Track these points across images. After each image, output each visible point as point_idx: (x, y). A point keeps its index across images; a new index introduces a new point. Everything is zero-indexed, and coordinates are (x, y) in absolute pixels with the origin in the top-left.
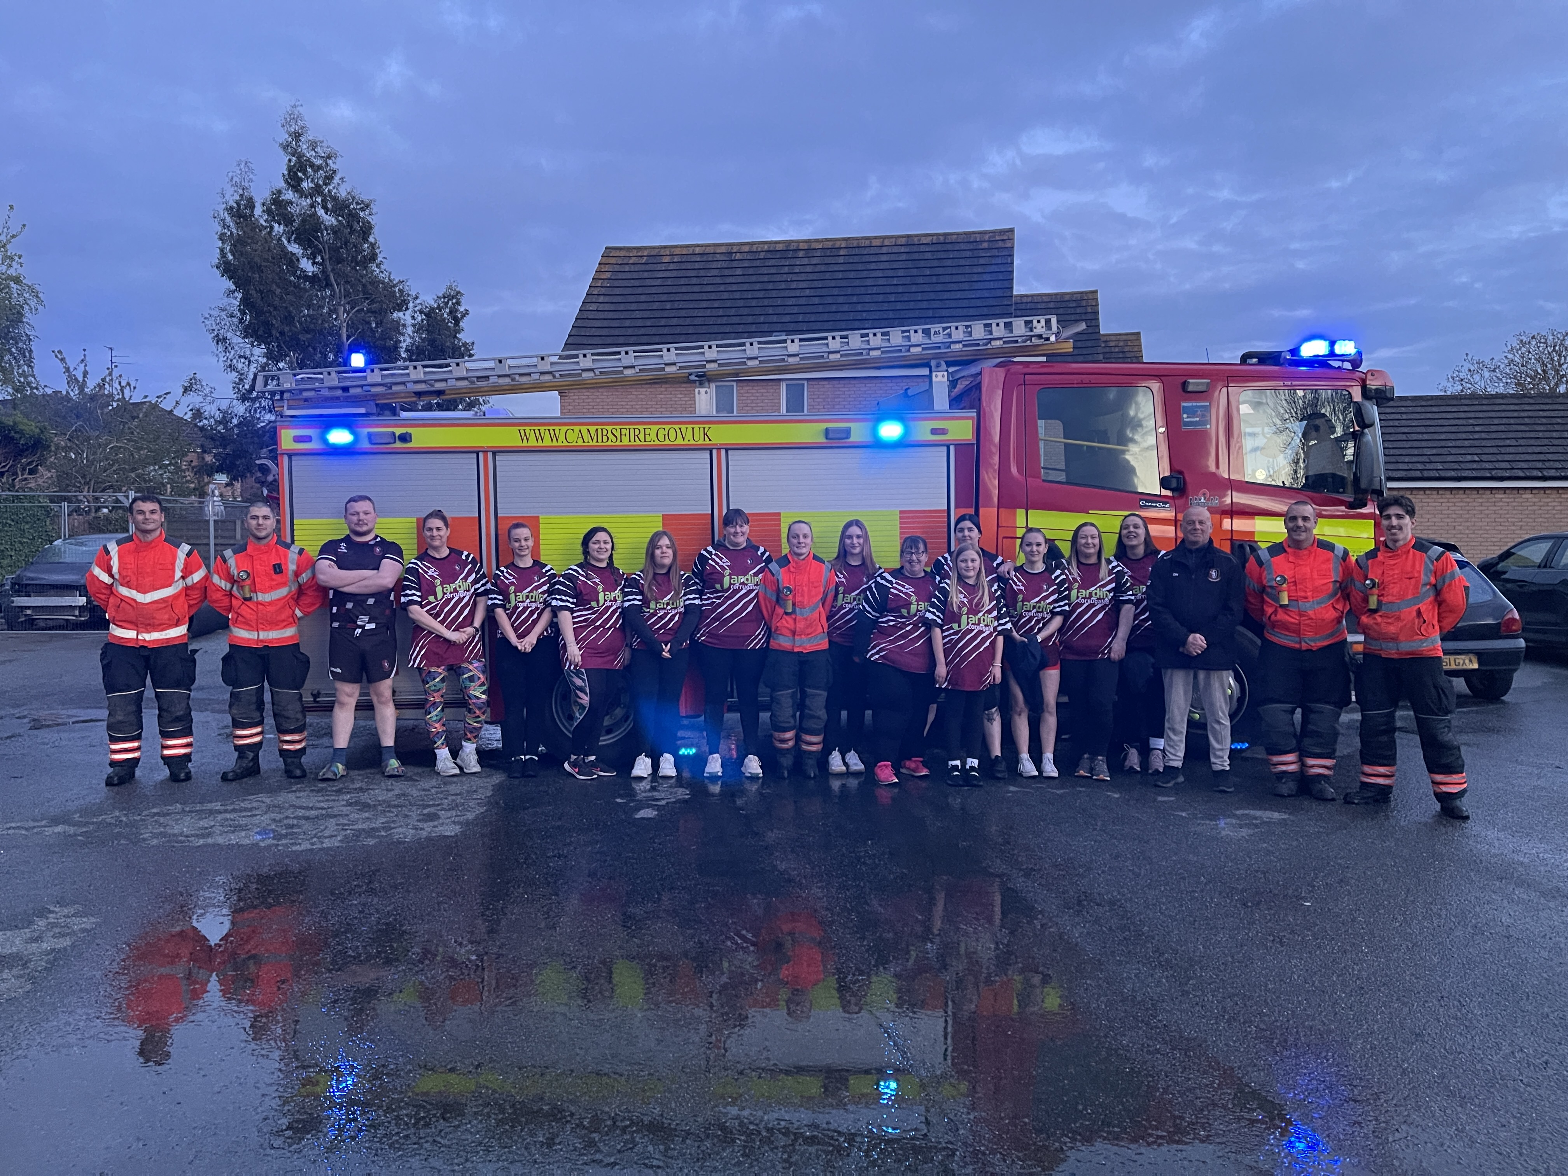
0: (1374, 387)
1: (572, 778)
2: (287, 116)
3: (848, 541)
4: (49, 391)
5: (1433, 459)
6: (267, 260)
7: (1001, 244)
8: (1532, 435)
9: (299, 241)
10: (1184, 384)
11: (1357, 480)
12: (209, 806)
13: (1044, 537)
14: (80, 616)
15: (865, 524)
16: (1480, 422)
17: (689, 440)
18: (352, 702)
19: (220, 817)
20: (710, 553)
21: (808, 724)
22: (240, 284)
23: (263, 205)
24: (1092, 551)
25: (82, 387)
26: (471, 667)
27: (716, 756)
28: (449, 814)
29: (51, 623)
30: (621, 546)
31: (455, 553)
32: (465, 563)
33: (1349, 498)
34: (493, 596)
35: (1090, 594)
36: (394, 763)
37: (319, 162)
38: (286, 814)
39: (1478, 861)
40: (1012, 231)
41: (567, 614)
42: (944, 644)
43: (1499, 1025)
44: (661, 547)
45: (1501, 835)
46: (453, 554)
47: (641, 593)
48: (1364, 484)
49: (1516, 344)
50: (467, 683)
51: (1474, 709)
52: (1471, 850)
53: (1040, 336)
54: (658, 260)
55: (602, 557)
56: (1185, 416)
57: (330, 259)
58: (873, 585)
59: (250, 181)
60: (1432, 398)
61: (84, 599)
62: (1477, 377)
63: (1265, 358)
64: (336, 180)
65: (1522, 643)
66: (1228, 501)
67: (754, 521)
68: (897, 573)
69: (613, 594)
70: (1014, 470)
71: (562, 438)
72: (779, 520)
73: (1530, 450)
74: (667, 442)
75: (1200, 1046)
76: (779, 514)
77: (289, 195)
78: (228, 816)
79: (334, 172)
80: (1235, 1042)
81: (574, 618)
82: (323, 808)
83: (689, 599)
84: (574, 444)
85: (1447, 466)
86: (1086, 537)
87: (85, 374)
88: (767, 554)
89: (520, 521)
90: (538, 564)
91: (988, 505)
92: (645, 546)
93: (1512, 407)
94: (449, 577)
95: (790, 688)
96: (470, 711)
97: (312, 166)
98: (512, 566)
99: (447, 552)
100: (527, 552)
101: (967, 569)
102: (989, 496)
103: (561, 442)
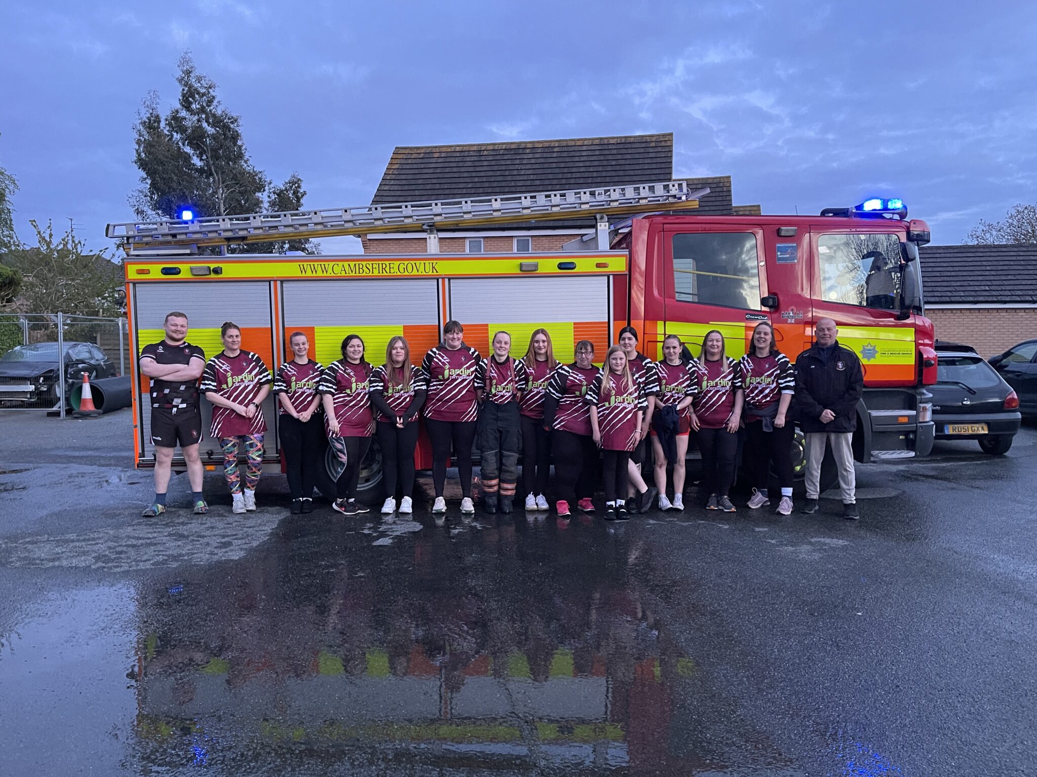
0: (916, 233)
1: (338, 515)
2: (181, 60)
3: (536, 345)
4: (28, 248)
5: (958, 288)
6: (167, 157)
7: (663, 144)
8: (1026, 272)
9: (190, 144)
10: (778, 231)
11: (902, 299)
12: (68, 536)
13: (679, 341)
14: (31, 398)
15: (548, 331)
16: (990, 263)
17: (422, 272)
18: (168, 461)
19: (71, 545)
20: (435, 353)
21: (506, 476)
22: (151, 173)
23: (166, 120)
24: (716, 350)
25: (48, 244)
26: (252, 437)
27: (441, 498)
28: (240, 542)
29: (14, 403)
30: (370, 348)
31: (244, 353)
32: (251, 361)
33: (897, 312)
34: (280, 384)
35: (716, 383)
36: (201, 504)
37: (203, 91)
38: (120, 544)
39: (988, 579)
40: (671, 134)
41: (329, 396)
42: (599, 418)
43: (1004, 719)
44: (397, 348)
45: (1005, 558)
46: (242, 354)
47: (382, 381)
48: (907, 302)
49: (1014, 212)
50: (248, 449)
51: (985, 461)
52: (983, 570)
53: (674, 196)
54: (431, 155)
55: (356, 357)
56: (779, 253)
57: (212, 157)
58: (556, 375)
59: (158, 103)
60: (957, 247)
61: (33, 386)
62: (988, 235)
63: (838, 213)
64: (215, 103)
65: (1019, 415)
66: (810, 315)
67: (466, 330)
68: (573, 366)
69: (363, 384)
70: (656, 292)
71: (330, 270)
72: (487, 329)
73: (1024, 282)
74: (406, 273)
75: (768, 738)
76: (487, 325)
77: (183, 113)
78: (77, 544)
79: (214, 97)
80: (795, 735)
81: (334, 399)
82: (149, 538)
83: (417, 386)
84: (339, 275)
85: (967, 294)
86: (713, 340)
87: (51, 235)
88: (477, 353)
89: (298, 331)
90: (312, 362)
91: (637, 318)
92: (386, 348)
93: (1012, 254)
94: (238, 371)
95: (493, 449)
96: (249, 467)
97: (198, 93)
98: (293, 363)
99: (238, 352)
100: (304, 353)
101: (617, 365)
102: (638, 312)
103: (330, 274)
